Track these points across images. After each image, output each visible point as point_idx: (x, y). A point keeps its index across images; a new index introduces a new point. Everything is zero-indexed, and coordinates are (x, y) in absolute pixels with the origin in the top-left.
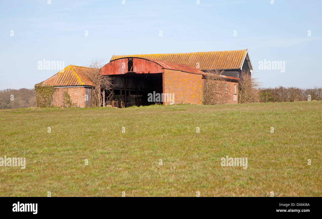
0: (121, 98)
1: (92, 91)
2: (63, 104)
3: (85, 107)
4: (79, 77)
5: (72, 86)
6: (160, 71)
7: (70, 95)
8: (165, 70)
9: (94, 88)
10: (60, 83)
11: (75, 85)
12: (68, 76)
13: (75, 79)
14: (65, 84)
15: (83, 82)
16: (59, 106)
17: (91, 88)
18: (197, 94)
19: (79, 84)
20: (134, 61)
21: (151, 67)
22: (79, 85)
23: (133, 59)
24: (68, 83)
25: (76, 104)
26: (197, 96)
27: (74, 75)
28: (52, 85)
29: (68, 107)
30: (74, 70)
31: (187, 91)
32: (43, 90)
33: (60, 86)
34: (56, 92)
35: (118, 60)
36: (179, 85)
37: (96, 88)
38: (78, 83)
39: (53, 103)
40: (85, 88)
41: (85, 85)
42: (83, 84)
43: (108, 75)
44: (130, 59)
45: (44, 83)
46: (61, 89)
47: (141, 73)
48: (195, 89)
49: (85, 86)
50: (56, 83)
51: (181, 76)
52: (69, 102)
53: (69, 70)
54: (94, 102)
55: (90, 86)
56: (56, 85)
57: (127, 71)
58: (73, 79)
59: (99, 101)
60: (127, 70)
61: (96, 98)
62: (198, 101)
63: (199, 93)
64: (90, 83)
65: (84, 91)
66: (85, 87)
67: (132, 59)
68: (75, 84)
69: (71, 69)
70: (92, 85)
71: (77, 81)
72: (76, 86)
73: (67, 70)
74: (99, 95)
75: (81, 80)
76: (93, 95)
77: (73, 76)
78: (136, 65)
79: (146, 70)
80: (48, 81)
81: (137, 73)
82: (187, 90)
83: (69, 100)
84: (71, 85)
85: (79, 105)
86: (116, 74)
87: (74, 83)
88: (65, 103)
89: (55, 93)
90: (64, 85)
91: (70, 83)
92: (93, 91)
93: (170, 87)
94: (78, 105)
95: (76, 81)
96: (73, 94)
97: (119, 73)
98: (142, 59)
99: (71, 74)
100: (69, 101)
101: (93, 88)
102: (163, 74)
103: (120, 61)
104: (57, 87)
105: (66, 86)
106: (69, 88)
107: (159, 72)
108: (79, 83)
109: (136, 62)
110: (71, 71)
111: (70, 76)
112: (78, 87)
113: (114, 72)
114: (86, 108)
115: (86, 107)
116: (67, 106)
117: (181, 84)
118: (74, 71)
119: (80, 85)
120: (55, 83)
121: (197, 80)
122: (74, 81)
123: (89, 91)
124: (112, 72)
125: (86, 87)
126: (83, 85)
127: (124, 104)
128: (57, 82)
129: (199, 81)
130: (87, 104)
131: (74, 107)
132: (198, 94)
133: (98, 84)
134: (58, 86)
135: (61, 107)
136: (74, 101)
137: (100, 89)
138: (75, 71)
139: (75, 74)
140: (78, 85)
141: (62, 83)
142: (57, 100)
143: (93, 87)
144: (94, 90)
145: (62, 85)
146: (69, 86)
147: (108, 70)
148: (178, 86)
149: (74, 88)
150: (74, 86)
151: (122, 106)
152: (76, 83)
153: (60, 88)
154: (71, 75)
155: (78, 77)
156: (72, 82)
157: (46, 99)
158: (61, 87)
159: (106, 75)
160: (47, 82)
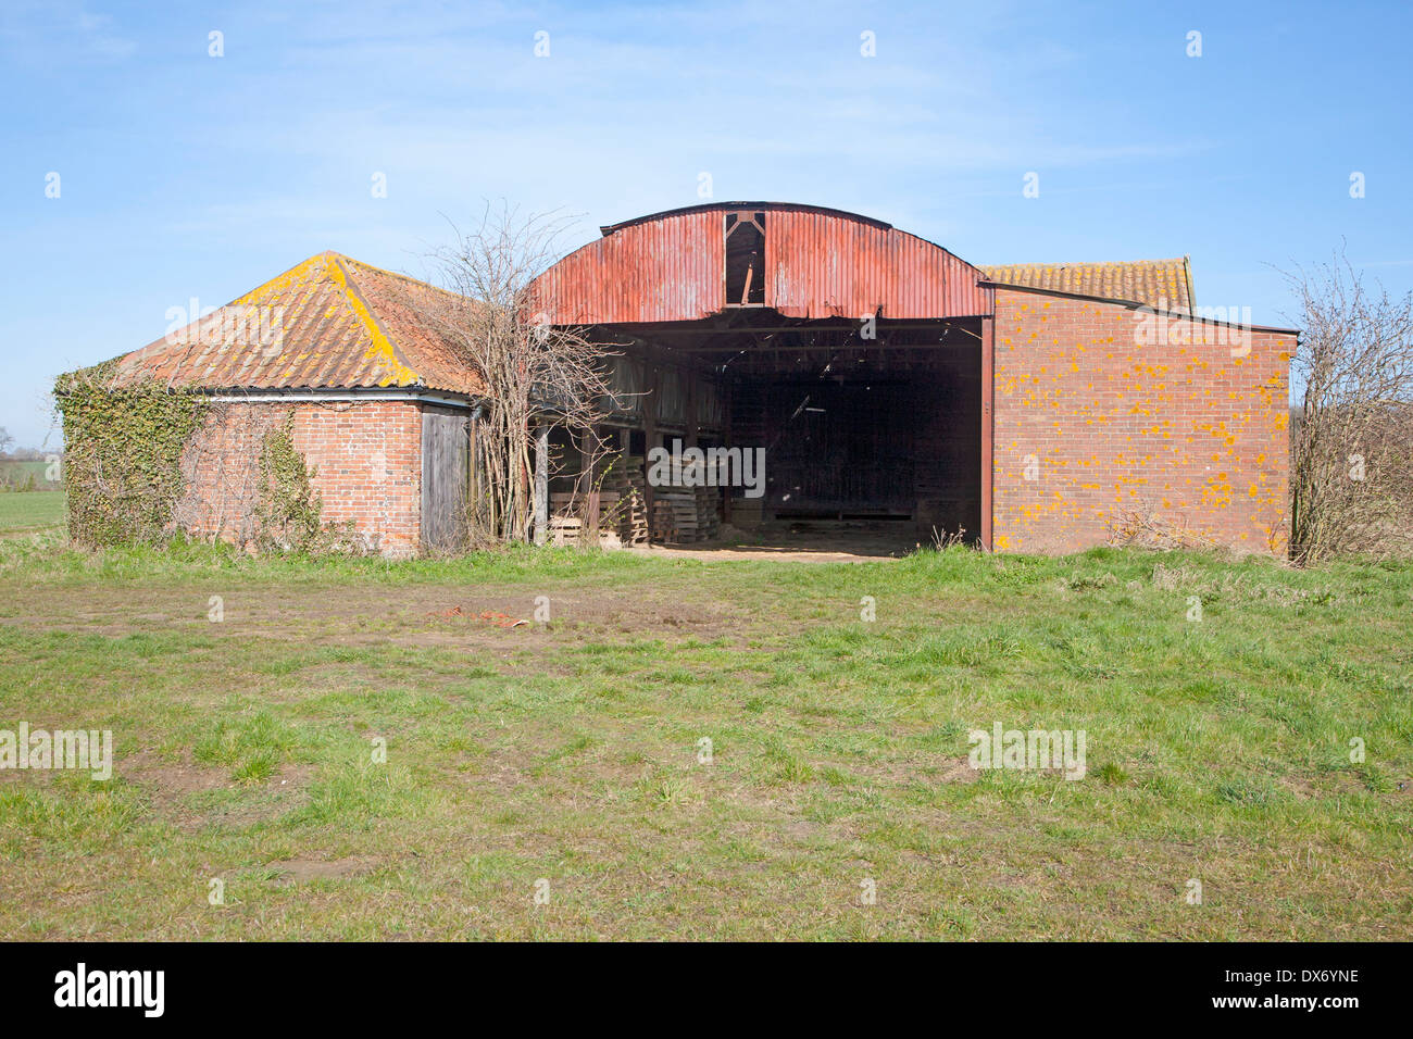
0: (629, 475)
1: (468, 431)
2: (254, 522)
3: (415, 553)
4: (383, 330)
5: (322, 389)
6: (963, 304)
7: (310, 462)
8: (1003, 296)
9: (486, 414)
10: (237, 365)
11: (349, 382)
12: (300, 319)
13: (351, 344)
14: (271, 374)
15: (406, 363)
16: (225, 539)
17: (468, 411)
18: (1255, 479)
19: (380, 377)
20: (776, 228)
21: (895, 273)
22: (375, 389)
23: (767, 214)
24: (301, 368)
25: (350, 524)
26: (1253, 488)
27: (345, 314)
28: (182, 385)
29: (287, 547)
30: (351, 284)
31: (1173, 449)
32: (111, 418)
33: (236, 391)
34: (209, 436)
35: (660, 225)
36: (1107, 408)
37: (498, 415)
38: (367, 370)
39: (181, 512)
40: (423, 406)
41: (421, 383)
42: (407, 377)
43: (585, 326)
44: (745, 216)
45: (127, 369)
46: (240, 410)
47: (819, 313)
48: (1240, 440)
49: (423, 391)
50: (210, 370)
51: (1124, 344)
52: (297, 511)
53: (314, 287)
54: (486, 511)
55: (461, 396)
56: (209, 384)
57: (717, 302)
58: (335, 341)
59: (518, 498)
60: (722, 293)
61: (494, 479)
62: (1259, 525)
63: (1270, 473)
64: (457, 379)
65: (411, 430)
66: (422, 398)
67: (761, 219)
68: (346, 374)
69: (327, 280)
70: (474, 391)
71: (365, 360)
72: (356, 390)
73: (299, 287)
74: (517, 459)
75: (396, 351)
76: (477, 463)
77: (338, 325)
78: (784, 257)
79: (859, 294)
80: (156, 352)
81: (791, 314)
82: (1166, 442)
83: (296, 497)
84: (315, 382)
85: (376, 537)
86: (643, 318)
87: (343, 367)
88: (269, 513)
89: (200, 439)
90: (263, 385)
91: (314, 373)
92: (477, 430)
93: (1039, 418)
94: (367, 533)
95: (355, 361)
96: (332, 449)
97: (660, 315)
98: (829, 219)
99: (324, 307)
100: (302, 502)
101: (477, 413)
102: (986, 323)
103: (668, 231)
104: (213, 399)
105: (281, 392)
106: (303, 403)
107: (955, 311)
108: (376, 371)
109: (789, 239)
110: (326, 291)
111: (316, 320)
112: (366, 402)
113: (625, 305)
114: (422, 558)
115: (426, 554)
116: (286, 537)
117: (1121, 399)
118: (350, 292)
119: (384, 383)
120: (204, 365)
121: (1249, 372)
122: (344, 354)
123: (447, 432)
124: (613, 305)
125: (428, 400)
126: (410, 389)
127: (645, 510)
128: (220, 358)
129: (1267, 382)
130: (435, 530)
131: (336, 546)
132: (1263, 478)
133: (515, 384)
134: (224, 393)
135: (243, 543)
136: (335, 506)
137: (524, 421)
138: (358, 293)
139: (350, 307)
140: (366, 383)
141: (252, 367)
142: (211, 497)
143: (476, 402)
144: (486, 429)
145: (250, 383)
146: (303, 389)
147: (583, 289)
148: (1100, 414)
149: (340, 407)
150: (339, 390)
151: (636, 518)
152: (358, 373)
153: (238, 403)
154: (328, 314)
155: (371, 328)
156: (328, 365)
157: (134, 479)
158: (245, 395)
159: (573, 327)
160: (151, 364)
